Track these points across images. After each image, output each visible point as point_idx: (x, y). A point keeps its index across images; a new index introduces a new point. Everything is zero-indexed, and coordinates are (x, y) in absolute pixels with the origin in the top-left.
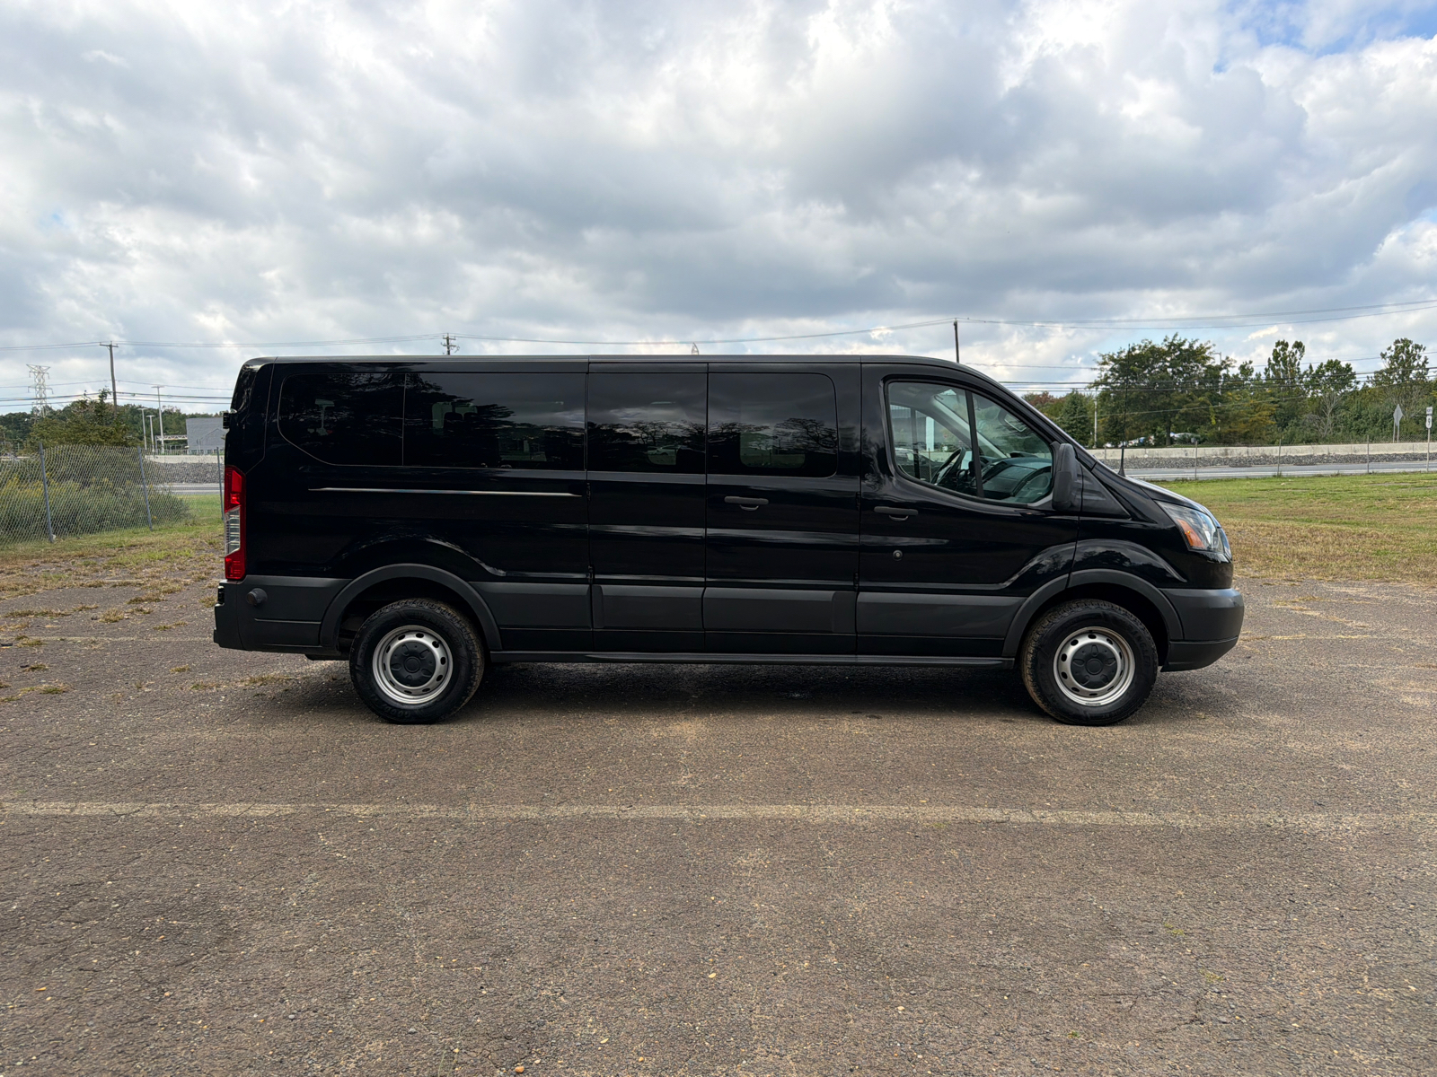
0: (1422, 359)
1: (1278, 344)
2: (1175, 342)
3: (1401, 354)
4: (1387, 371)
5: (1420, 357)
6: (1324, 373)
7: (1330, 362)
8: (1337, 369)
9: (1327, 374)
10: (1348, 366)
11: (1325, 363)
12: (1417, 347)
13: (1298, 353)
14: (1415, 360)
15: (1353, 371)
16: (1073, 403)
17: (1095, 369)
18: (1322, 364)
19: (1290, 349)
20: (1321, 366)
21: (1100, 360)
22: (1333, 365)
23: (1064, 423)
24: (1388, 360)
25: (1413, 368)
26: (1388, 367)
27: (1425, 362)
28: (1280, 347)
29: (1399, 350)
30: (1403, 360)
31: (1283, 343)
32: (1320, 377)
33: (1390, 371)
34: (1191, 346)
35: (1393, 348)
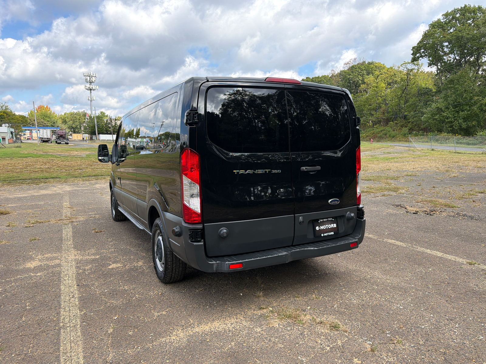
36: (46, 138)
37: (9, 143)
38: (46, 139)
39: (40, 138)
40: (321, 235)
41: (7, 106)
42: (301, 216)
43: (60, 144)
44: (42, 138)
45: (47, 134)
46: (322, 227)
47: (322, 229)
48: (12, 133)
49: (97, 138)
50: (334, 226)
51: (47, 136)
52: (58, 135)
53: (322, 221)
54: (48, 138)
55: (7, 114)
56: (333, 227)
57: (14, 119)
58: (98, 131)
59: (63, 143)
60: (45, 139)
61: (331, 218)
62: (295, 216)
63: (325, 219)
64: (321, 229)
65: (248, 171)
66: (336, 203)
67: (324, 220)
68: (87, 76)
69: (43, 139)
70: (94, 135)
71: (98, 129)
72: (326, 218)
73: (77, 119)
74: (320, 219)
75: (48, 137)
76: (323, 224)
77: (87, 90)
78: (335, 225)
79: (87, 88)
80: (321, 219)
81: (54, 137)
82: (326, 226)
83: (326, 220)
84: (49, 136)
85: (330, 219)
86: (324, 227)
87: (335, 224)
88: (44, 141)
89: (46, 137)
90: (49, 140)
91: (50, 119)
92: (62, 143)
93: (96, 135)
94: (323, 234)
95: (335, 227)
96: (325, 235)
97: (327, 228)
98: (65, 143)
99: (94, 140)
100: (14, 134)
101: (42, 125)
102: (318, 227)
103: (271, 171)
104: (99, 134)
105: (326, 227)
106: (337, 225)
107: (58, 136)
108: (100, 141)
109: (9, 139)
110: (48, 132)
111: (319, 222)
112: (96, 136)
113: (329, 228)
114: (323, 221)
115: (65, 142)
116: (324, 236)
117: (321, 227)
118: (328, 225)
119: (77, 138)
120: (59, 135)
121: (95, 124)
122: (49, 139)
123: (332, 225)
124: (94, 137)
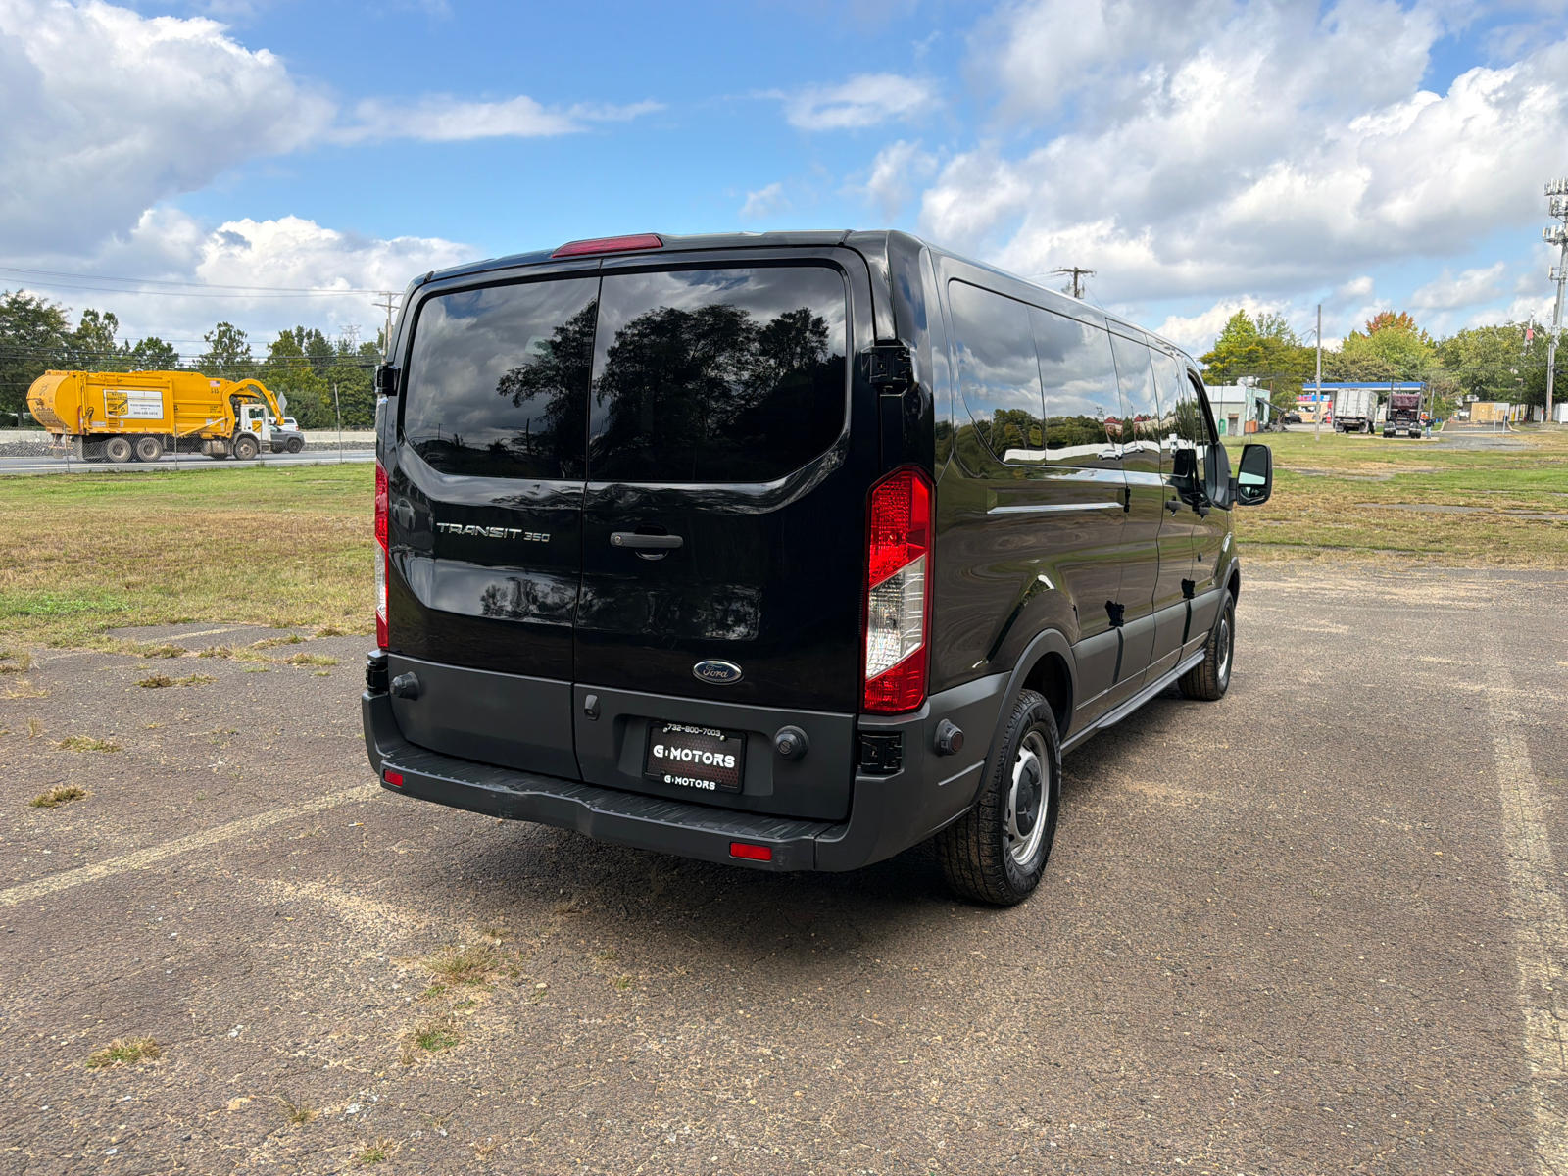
0: (245, 346)
1: (87, 313)
2: (19, 299)
3: (225, 339)
4: (211, 355)
5: (242, 344)
6: (145, 351)
7: (150, 340)
8: (159, 348)
9: (148, 352)
10: (169, 345)
11: (145, 341)
12: (240, 333)
13: (112, 326)
14: (238, 346)
15: (174, 352)
18: (141, 341)
19: (101, 320)
20: (141, 343)
22: (153, 343)
24: (212, 344)
25: (237, 354)
26: (212, 351)
27: (248, 349)
28: (90, 317)
29: (222, 335)
30: (226, 344)
31: (92, 313)
32: (141, 355)
33: (215, 355)
34: (39, 305)
35: (216, 332)
36: (1355, 417)
37: (1245, 434)
38: (1354, 422)
39: (1337, 417)
40: (664, 775)
41: (1283, 324)
42: (593, 692)
43: (1390, 437)
44: (1342, 418)
45: (1358, 404)
46: (676, 753)
47: (675, 757)
48: (1259, 404)
49: (1549, 416)
50: (724, 761)
51: (1359, 409)
52: (1393, 407)
53: (679, 730)
54: (1358, 419)
55: (1266, 348)
56: (722, 765)
57: (1285, 361)
58: (1555, 392)
59: (1401, 433)
60: (1349, 421)
61: (716, 728)
62: (573, 686)
63: (690, 725)
64: (672, 757)
65: (468, 527)
66: (719, 677)
67: (688, 730)
68: (1559, 192)
69: (1345, 421)
70: (1539, 404)
71: (1554, 385)
72: (695, 726)
73: (1497, 350)
74: (673, 723)
75: (1360, 415)
76: (682, 741)
77: (1551, 244)
78: (730, 762)
79: (1553, 236)
80: (677, 723)
81: (1381, 415)
82: (694, 752)
83: (696, 731)
84: (1365, 411)
85: (711, 733)
86: (687, 755)
87: (733, 758)
88: (1347, 429)
89: (1353, 414)
90: (1363, 424)
91: (1403, 355)
92: (1397, 433)
93: (1545, 405)
94: (673, 777)
95: (727, 765)
96: (679, 781)
97: (696, 761)
98: (1407, 433)
99: (1535, 425)
100: (1267, 407)
101: (1375, 375)
102: (662, 747)
103: (523, 535)
104: (1556, 401)
105: (694, 755)
106: (742, 762)
107: (1391, 412)
108: (1559, 427)
109: (1246, 422)
110: (1362, 399)
111: (666, 730)
112: (1545, 409)
113: (704, 764)
114: (683, 731)
115: (1410, 432)
116: (672, 783)
117: (673, 749)
118: (701, 753)
119: (1489, 416)
120: (1396, 407)
121: (1547, 366)
122: (1361, 421)
123: (719, 757)
124: (1538, 414)
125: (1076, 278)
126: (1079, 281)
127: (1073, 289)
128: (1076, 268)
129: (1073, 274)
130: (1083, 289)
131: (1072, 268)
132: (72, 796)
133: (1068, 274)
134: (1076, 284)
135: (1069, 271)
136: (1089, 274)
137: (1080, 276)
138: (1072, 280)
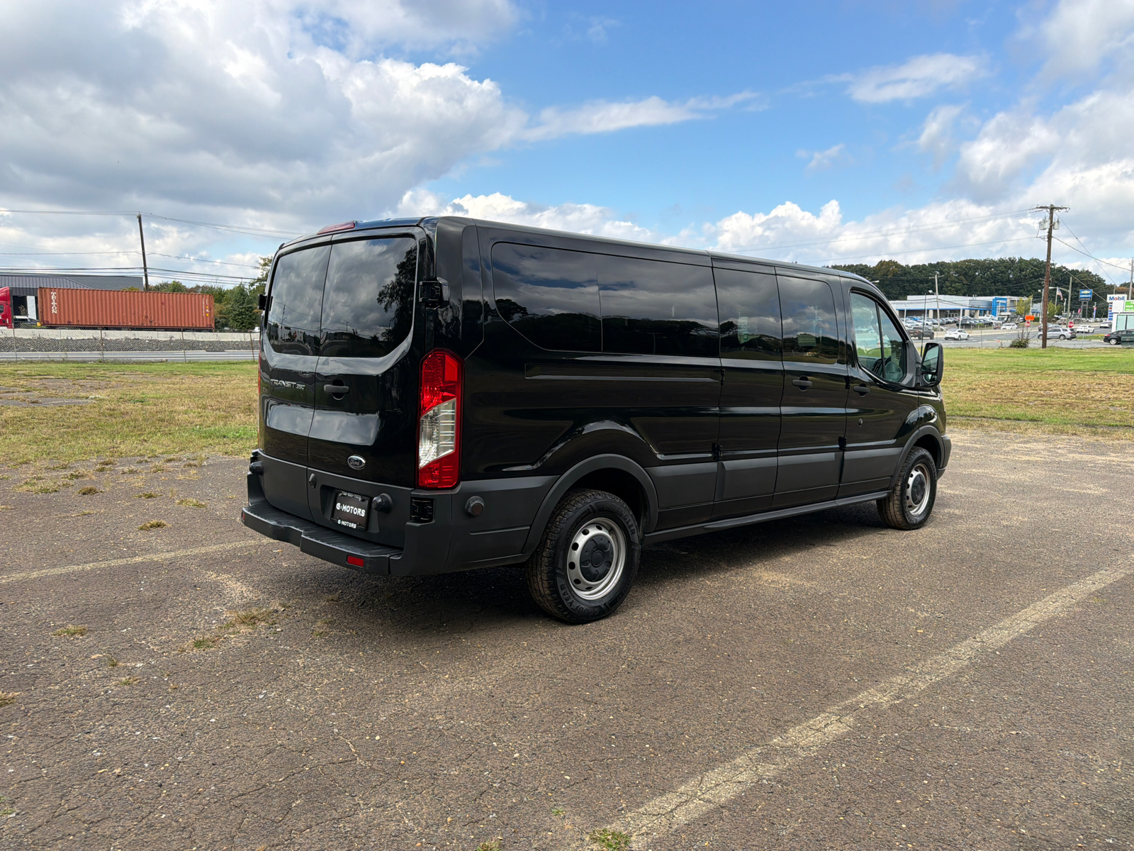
16: (242, 294)
17: (258, 268)
21: (262, 262)
23: (235, 311)
40: (338, 520)
42: (313, 472)
53: (345, 495)
56: (360, 515)
62: (307, 469)
64: (343, 510)
65: (280, 381)
66: (356, 465)
72: (351, 493)
76: (348, 501)
78: (363, 513)
80: (344, 491)
82: (351, 507)
83: (352, 496)
85: (357, 497)
86: (348, 509)
94: (341, 521)
96: (343, 523)
97: (351, 512)
102: (340, 504)
105: (351, 509)
106: (368, 514)
113: (354, 514)
114: (347, 495)
117: (343, 505)
123: (360, 510)
125: (1051, 213)
126: (1054, 215)
127: (1049, 222)
128: (1052, 205)
129: (1049, 210)
130: (1058, 222)
131: (1049, 206)
132: (159, 526)
133: (1045, 210)
134: (1051, 218)
135: (1047, 208)
136: (1064, 210)
137: (1056, 212)
138: (1048, 215)
